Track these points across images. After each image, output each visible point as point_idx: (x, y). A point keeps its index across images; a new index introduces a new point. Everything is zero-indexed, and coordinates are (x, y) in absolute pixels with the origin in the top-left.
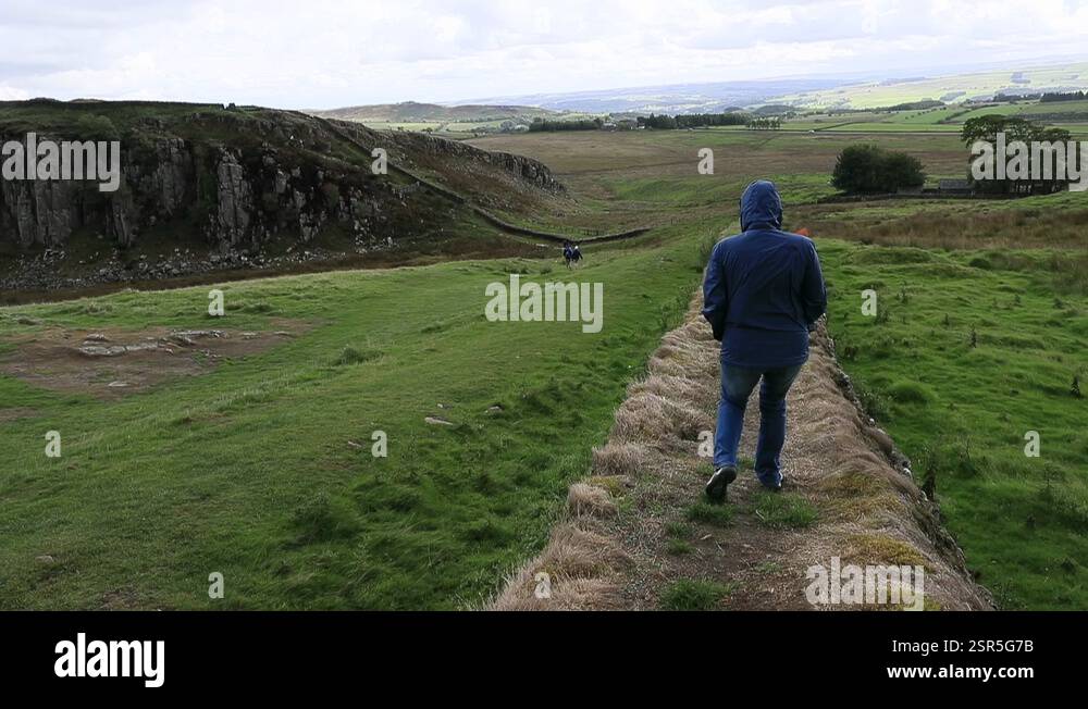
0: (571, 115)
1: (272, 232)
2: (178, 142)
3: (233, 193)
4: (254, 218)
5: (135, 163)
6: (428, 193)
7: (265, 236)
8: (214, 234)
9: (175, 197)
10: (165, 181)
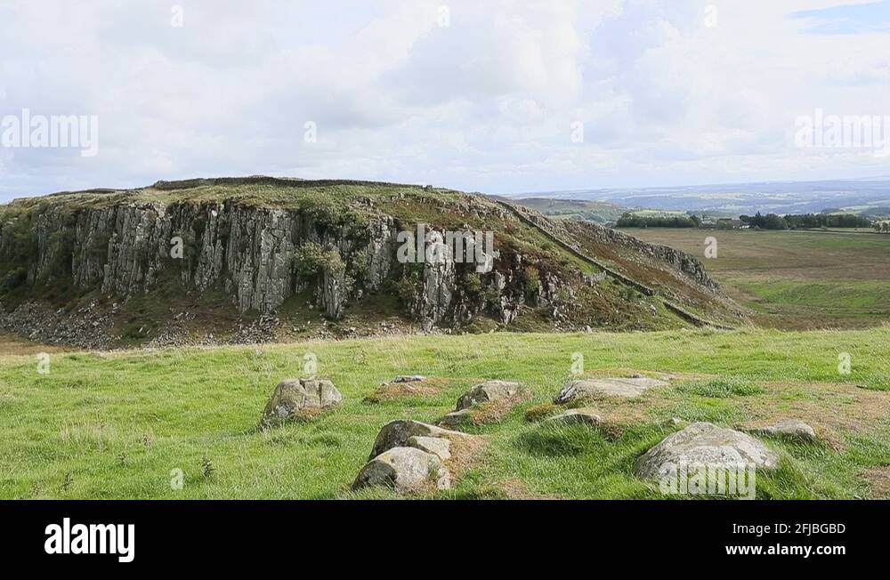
0: (645, 211)
1: (473, 312)
2: (389, 220)
3: (439, 272)
4: (456, 297)
5: (347, 239)
6: (616, 283)
7: (467, 316)
8: (418, 311)
9: (381, 272)
10: (375, 256)
